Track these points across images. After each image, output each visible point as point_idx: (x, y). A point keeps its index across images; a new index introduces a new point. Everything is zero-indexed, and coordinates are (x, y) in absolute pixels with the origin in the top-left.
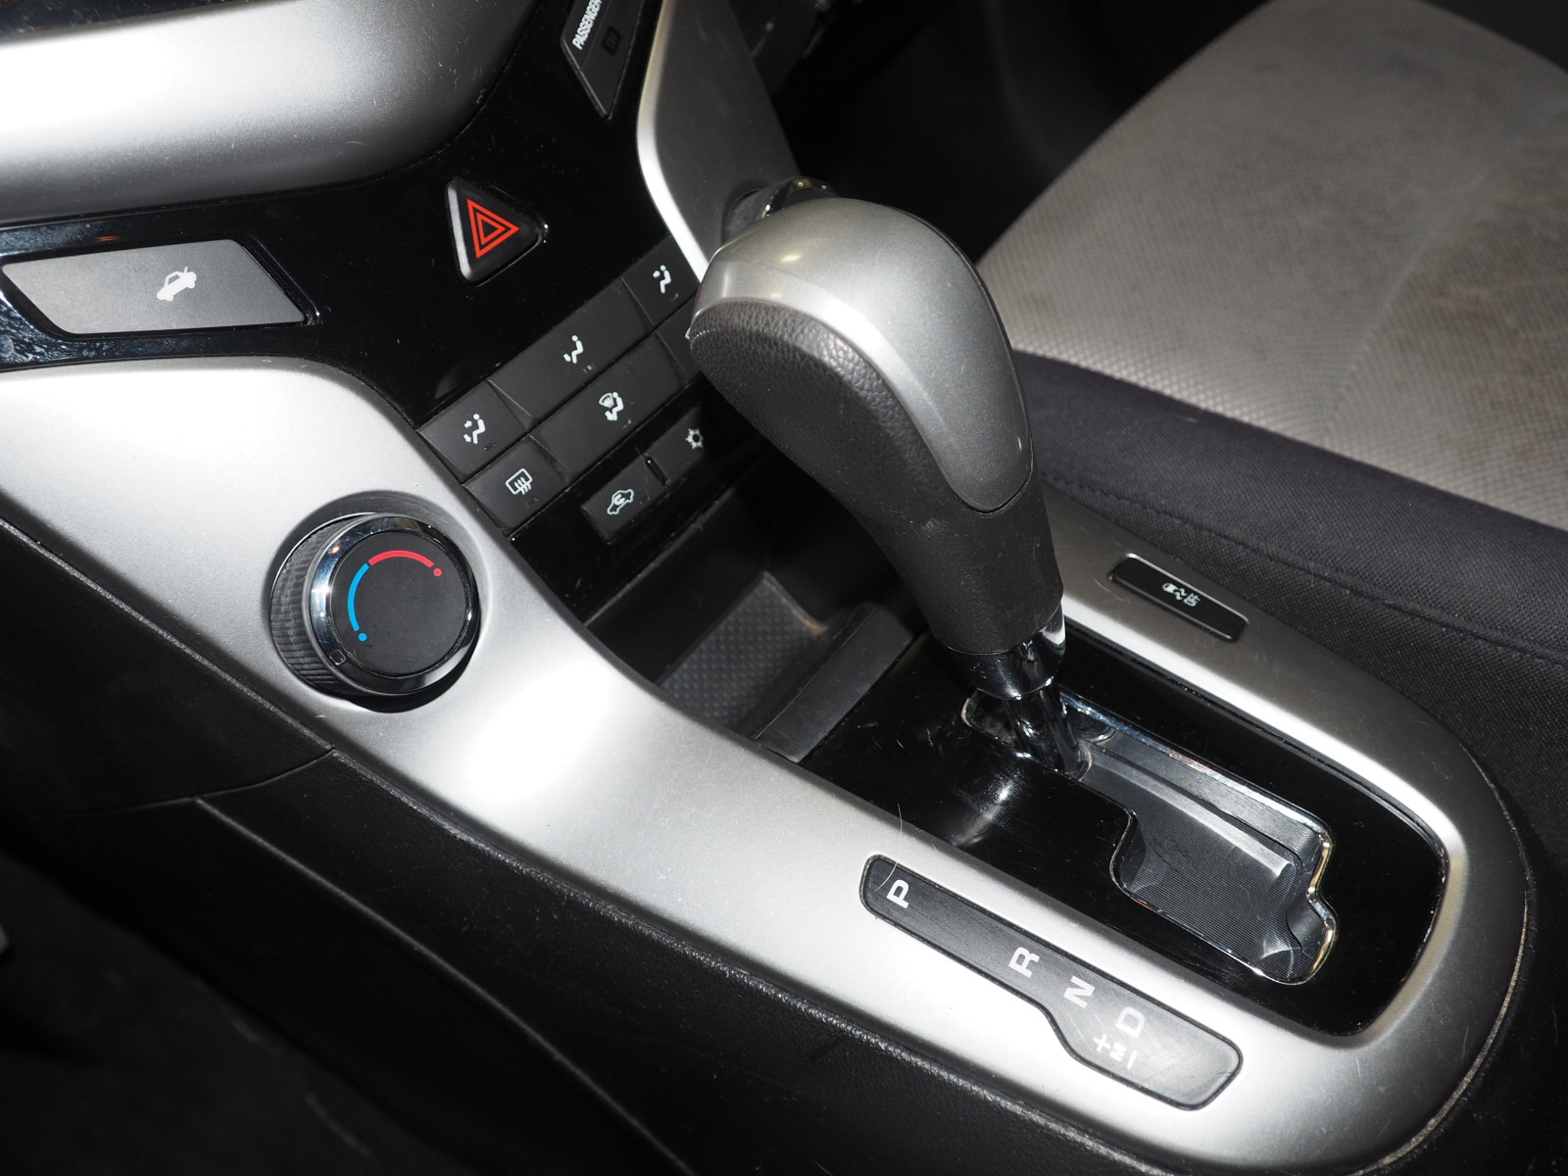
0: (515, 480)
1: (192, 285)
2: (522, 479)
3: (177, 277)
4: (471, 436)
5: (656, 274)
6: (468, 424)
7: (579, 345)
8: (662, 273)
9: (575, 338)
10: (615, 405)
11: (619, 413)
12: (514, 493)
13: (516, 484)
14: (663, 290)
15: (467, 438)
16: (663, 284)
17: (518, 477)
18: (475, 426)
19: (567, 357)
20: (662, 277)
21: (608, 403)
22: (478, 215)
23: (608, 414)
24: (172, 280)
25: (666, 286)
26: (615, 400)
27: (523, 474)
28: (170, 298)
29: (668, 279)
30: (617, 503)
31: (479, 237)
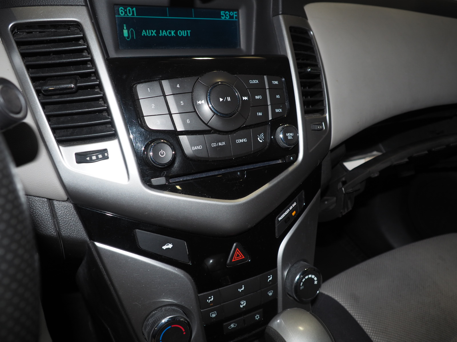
0: (213, 314)
1: (170, 248)
2: (214, 314)
3: (168, 245)
4: (209, 300)
5: (269, 277)
6: (210, 298)
7: (243, 288)
8: (270, 277)
9: (243, 286)
10: (244, 304)
11: (243, 306)
12: (211, 316)
13: (212, 315)
14: (268, 281)
15: (208, 301)
16: (269, 279)
17: (214, 313)
18: (211, 299)
19: (239, 290)
20: (270, 278)
21: (242, 303)
22: (238, 252)
23: (241, 306)
24: (167, 245)
25: (270, 280)
26: (244, 303)
27: (215, 313)
28: (165, 249)
29: (271, 279)
30: (232, 326)
31: (235, 257)
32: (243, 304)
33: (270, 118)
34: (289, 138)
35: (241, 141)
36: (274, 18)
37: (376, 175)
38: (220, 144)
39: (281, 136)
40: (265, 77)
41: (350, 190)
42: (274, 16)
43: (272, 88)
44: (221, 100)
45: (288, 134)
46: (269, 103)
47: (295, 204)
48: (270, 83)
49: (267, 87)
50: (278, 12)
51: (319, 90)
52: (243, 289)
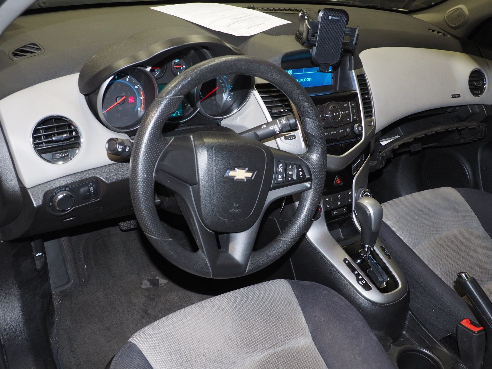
4: (327, 200)
6: (327, 198)
8: (350, 192)
12: (327, 207)
14: (349, 194)
22: (338, 179)
27: (329, 205)
30: (335, 213)
31: (337, 182)
32: (339, 203)
33: (352, 121)
34: (360, 129)
35: (341, 131)
36: (350, 71)
37: (397, 148)
38: (334, 132)
39: (356, 129)
40: (349, 102)
41: (384, 155)
42: (349, 70)
43: (352, 107)
44: (334, 114)
45: (359, 128)
46: (351, 114)
47: (360, 160)
48: (351, 105)
49: (350, 107)
50: (352, 69)
51: (370, 105)
52: (339, 196)
